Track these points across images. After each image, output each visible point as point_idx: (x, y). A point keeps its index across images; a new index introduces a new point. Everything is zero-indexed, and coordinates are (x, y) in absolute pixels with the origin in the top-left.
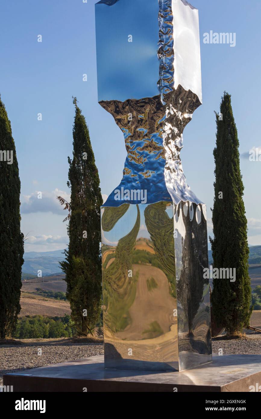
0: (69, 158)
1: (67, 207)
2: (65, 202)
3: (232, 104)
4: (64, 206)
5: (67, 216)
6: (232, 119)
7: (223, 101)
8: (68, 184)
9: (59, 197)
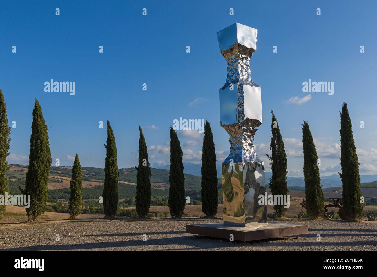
0: (271, 137)
1: (270, 159)
2: (269, 157)
3: (348, 108)
4: (269, 158)
5: (271, 163)
6: (348, 115)
7: (343, 107)
8: (270, 148)
9: (267, 155)
